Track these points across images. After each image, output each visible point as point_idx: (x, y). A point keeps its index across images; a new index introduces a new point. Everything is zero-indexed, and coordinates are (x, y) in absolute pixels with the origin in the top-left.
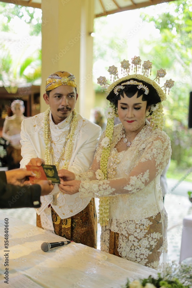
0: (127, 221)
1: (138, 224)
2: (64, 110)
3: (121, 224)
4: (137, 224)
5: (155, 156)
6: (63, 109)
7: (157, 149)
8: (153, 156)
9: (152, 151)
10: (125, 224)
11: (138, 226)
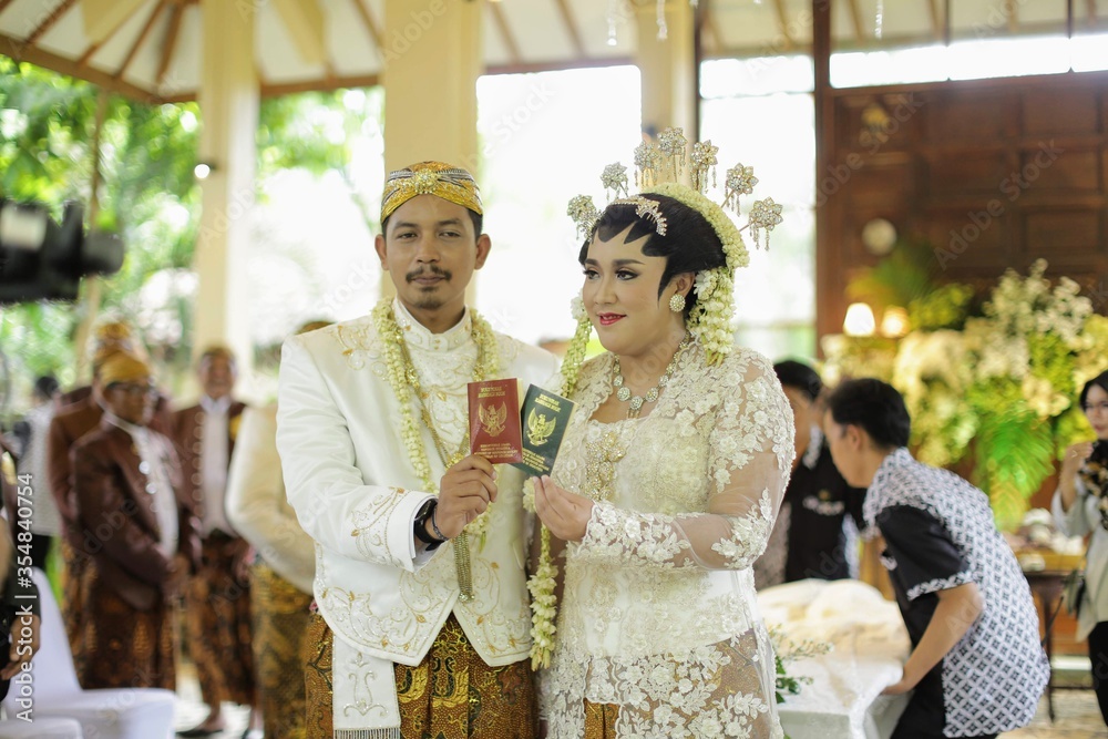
0: (646, 658)
1: (683, 664)
2: (424, 275)
3: (624, 669)
4: (678, 664)
5: (769, 433)
6: (422, 271)
7: (765, 411)
8: (764, 435)
9: (753, 421)
10: (637, 668)
11: (682, 671)
